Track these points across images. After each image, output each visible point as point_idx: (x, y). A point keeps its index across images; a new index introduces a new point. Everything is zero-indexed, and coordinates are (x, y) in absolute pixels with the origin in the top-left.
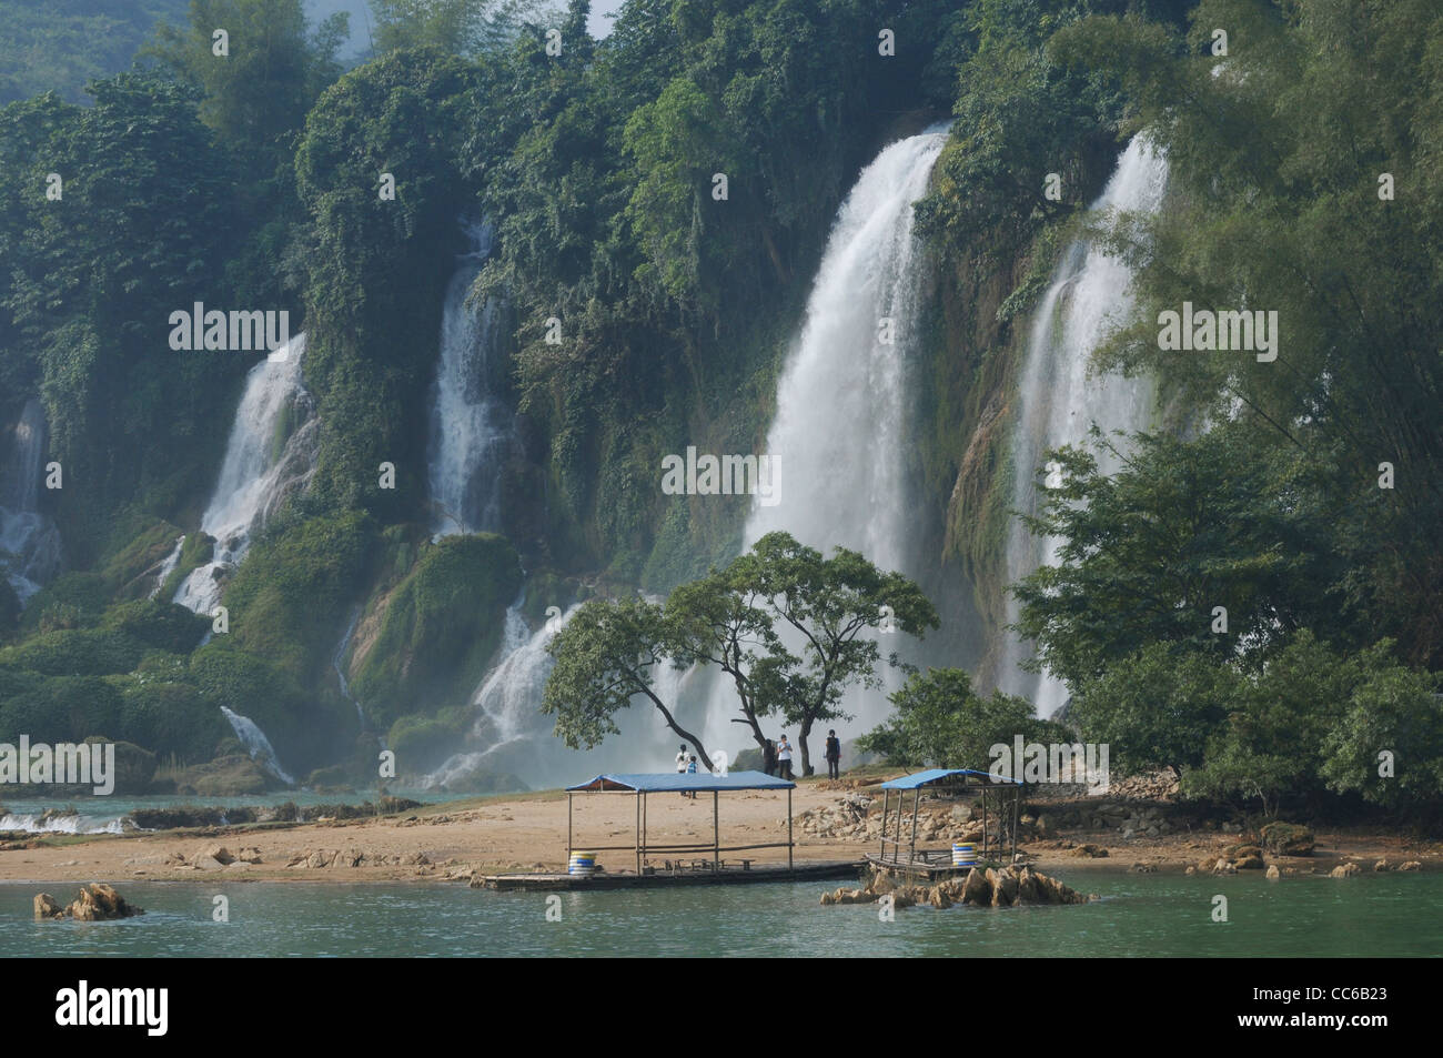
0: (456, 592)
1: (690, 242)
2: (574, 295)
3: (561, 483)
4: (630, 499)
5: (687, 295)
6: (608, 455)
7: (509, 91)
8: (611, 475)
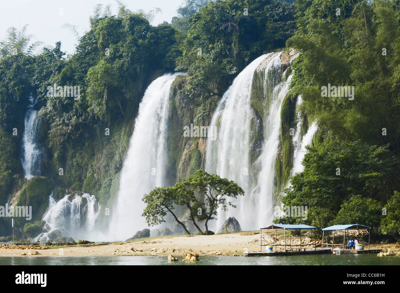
0: (37, 191)
1: (104, 102)
2: (68, 116)
3: (57, 165)
4: (76, 169)
5: (103, 116)
6: (69, 158)
7: (45, 64)
8: (70, 163)
